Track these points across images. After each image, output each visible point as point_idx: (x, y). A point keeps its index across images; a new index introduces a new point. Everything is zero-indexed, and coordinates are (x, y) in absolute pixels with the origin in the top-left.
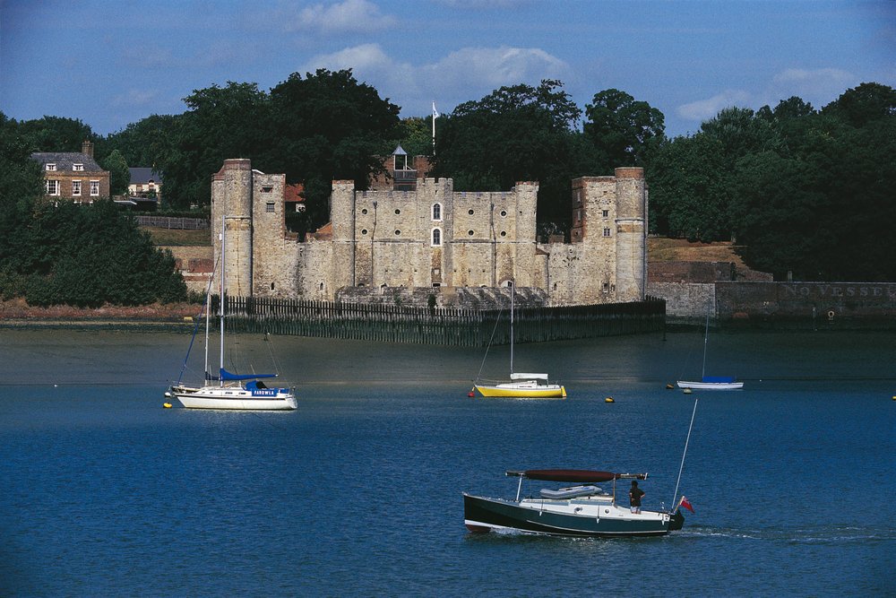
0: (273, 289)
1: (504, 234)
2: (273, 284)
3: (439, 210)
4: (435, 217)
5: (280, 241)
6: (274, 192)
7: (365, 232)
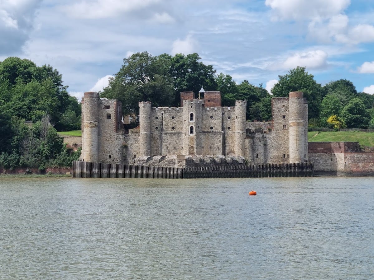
0: (110, 158)
1: (229, 128)
2: (110, 156)
3: (193, 116)
4: (191, 120)
5: (114, 134)
6: (111, 109)
7: (157, 128)
